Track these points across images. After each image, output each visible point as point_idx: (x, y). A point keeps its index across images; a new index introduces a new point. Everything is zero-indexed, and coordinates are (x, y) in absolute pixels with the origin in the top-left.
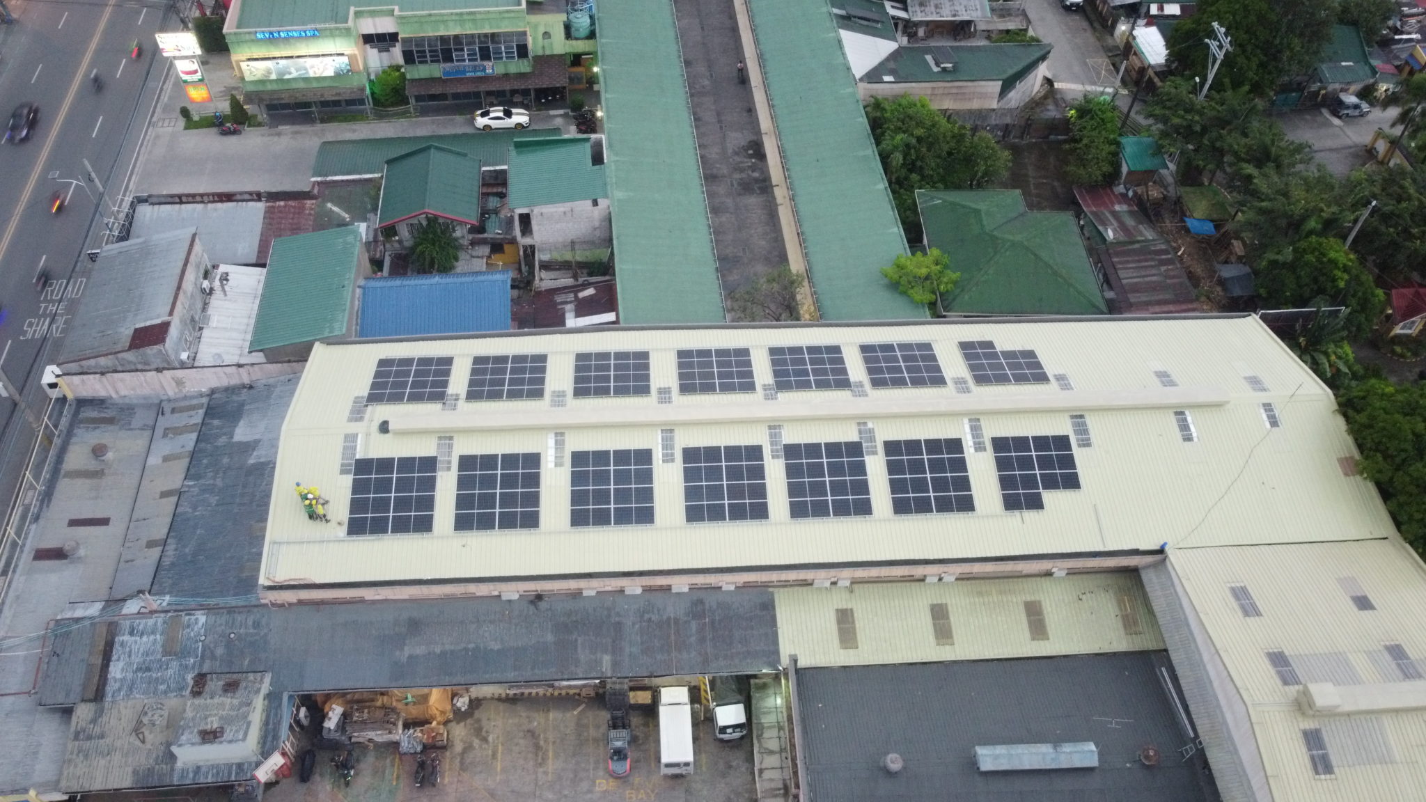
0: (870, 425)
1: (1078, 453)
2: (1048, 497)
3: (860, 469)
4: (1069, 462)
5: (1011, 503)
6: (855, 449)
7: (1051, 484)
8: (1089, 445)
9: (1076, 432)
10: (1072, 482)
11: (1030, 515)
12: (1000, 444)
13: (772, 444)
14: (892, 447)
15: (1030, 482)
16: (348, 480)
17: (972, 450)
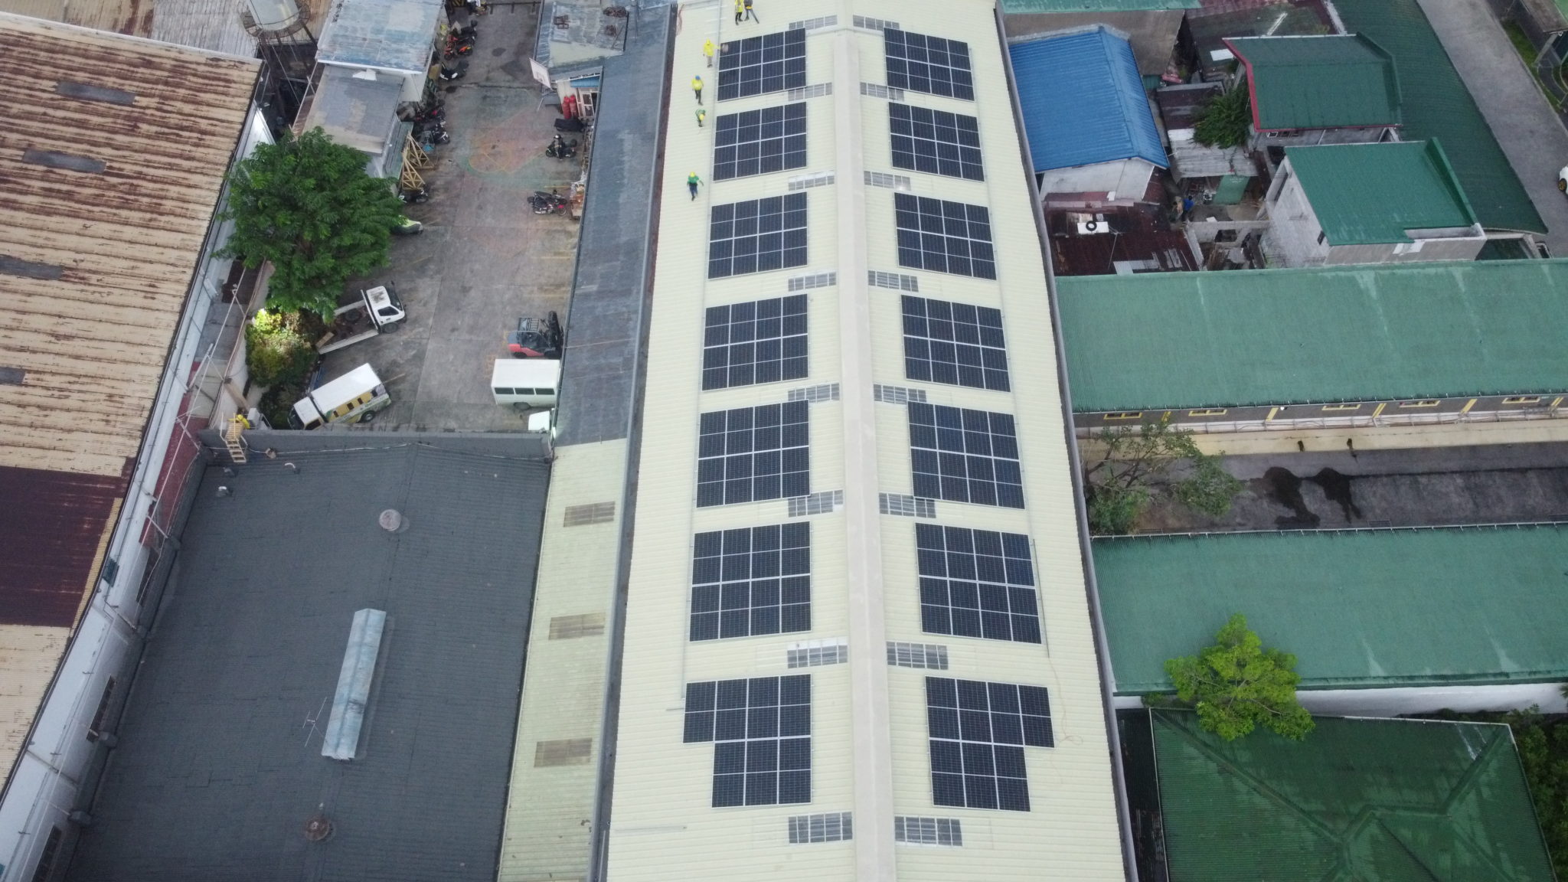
0: (836, 508)
1: (778, 815)
2: (705, 752)
3: (767, 492)
4: (761, 795)
5: (698, 695)
6: (798, 485)
7: (725, 760)
8: (793, 839)
9: (817, 821)
10: (725, 794)
11: (677, 721)
12: (799, 689)
13: (811, 391)
14: (799, 534)
15: (730, 726)
16: (783, 28)
17: (792, 647)
